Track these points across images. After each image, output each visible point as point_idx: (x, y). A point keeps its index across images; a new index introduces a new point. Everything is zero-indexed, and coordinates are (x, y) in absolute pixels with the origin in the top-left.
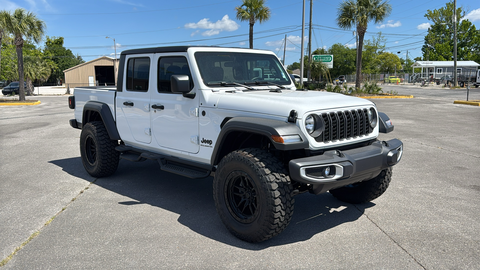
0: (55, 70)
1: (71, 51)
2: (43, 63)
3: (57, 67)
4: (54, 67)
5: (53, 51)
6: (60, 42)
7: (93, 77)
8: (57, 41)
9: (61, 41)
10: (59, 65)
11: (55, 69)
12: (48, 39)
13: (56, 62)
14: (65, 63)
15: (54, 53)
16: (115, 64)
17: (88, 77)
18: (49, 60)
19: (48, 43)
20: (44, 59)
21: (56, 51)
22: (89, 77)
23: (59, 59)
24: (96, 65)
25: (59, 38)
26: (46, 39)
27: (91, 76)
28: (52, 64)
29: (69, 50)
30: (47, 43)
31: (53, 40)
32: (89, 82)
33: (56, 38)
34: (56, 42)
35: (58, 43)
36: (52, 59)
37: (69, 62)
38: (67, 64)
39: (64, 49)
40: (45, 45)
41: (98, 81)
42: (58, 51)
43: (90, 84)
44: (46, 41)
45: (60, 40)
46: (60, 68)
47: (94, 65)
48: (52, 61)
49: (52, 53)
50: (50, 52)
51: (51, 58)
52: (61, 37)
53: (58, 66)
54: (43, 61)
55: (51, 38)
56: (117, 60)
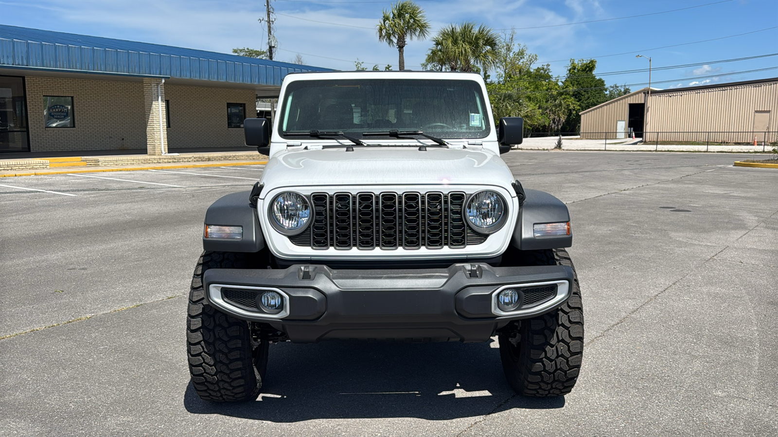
0: (574, 112)
1: (603, 82)
2: (557, 101)
3: (579, 107)
4: (574, 107)
5: (576, 83)
6: (589, 67)
7: (624, 122)
8: (585, 66)
9: (591, 66)
10: (582, 104)
11: (574, 110)
12: (573, 63)
13: (577, 100)
14: (591, 101)
15: (577, 85)
16: (647, 99)
17: (617, 123)
18: (568, 96)
19: (572, 70)
20: (561, 94)
21: (580, 83)
22: (619, 122)
23: (583, 94)
24: (632, 102)
25: (589, 62)
26: (570, 64)
27: (622, 121)
28: (572, 103)
29: (600, 80)
30: (570, 70)
31: (580, 65)
32: (616, 129)
33: (585, 62)
34: (583, 67)
35: (586, 69)
36: (573, 95)
37: (598, 98)
38: (594, 102)
39: (594, 78)
40: (567, 74)
41: (632, 129)
42: (583, 83)
43: (618, 134)
44: (569, 68)
45: (591, 64)
46: (582, 108)
47: (629, 102)
48: (572, 98)
49: (573, 85)
50: (571, 83)
51: (571, 93)
52: (592, 59)
53: (580, 105)
54: (557, 99)
55: (577, 63)
56: (651, 93)
